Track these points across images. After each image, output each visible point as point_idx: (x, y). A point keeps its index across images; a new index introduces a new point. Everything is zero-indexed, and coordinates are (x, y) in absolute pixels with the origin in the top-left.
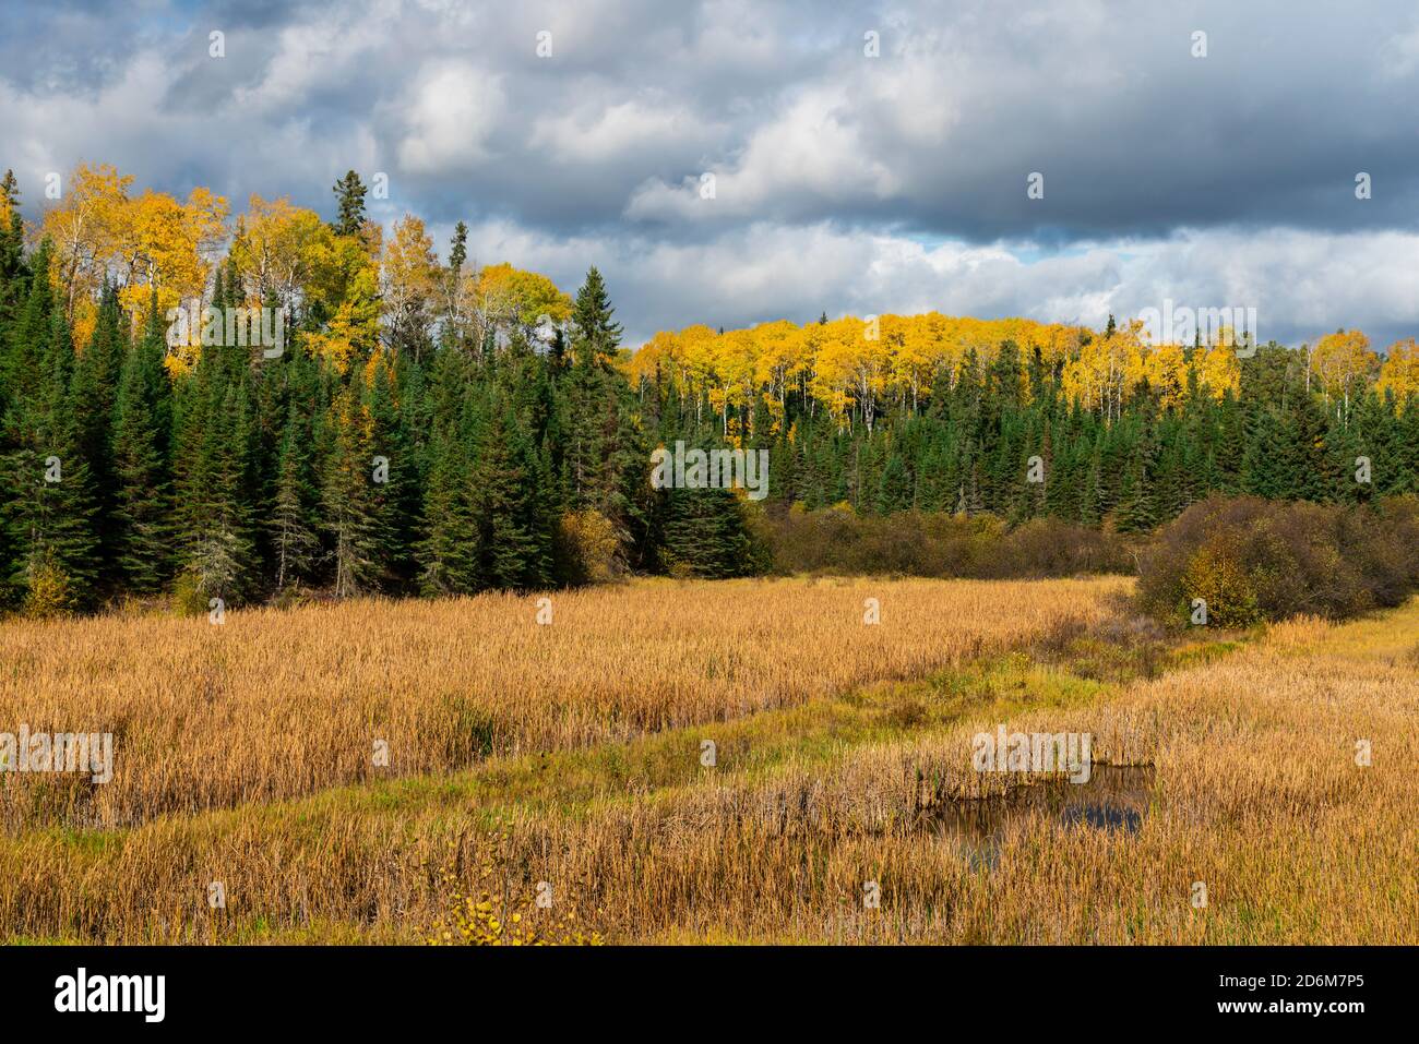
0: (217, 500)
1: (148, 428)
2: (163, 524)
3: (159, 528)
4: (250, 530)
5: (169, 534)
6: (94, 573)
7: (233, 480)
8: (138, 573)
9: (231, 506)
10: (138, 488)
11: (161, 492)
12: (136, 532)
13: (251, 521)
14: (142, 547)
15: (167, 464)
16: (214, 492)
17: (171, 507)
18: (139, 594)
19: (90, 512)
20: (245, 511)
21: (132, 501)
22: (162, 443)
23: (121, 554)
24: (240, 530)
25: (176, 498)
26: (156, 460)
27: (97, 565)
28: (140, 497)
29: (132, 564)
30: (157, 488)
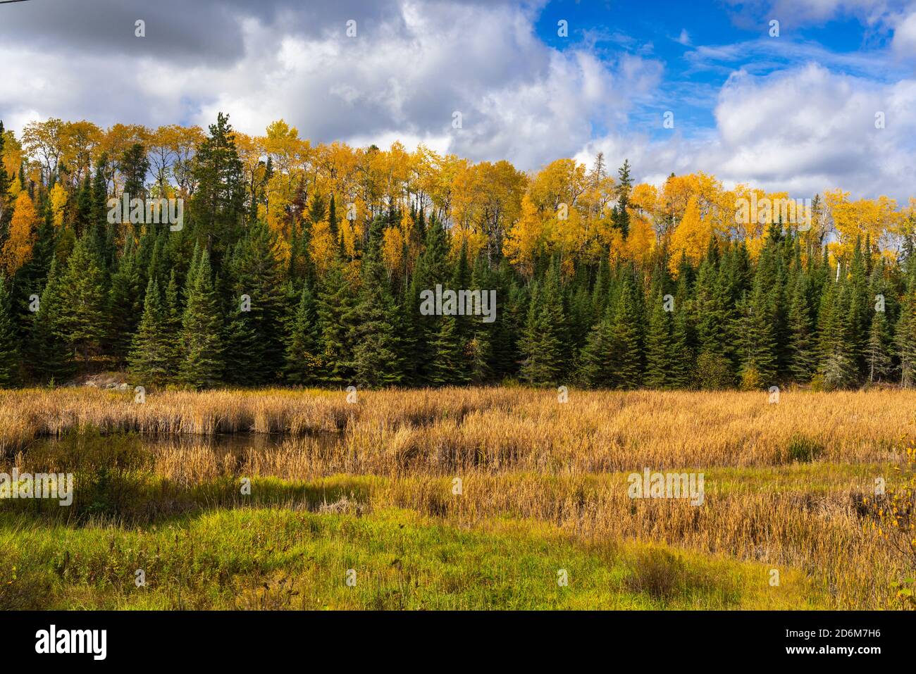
0: (835, 340)
1: (805, 307)
2: (812, 351)
3: (808, 353)
4: (852, 355)
5: (814, 356)
6: (774, 372)
7: (843, 331)
8: (799, 373)
9: (842, 343)
10: (800, 335)
11: (812, 337)
12: (799, 355)
13: (852, 350)
14: (801, 361)
15: (814, 324)
16: (834, 337)
17: (817, 343)
18: (799, 382)
19: (772, 345)
20: (849, 345)
21: (798, 340)
22: (813, 314)
23: (791, 364)
24: (847, 355)
25: (819, 339)
26: (808, 322)
27: (775, 369)
28: (802, 338)
29: (796, 369)
30: (810, 335)
